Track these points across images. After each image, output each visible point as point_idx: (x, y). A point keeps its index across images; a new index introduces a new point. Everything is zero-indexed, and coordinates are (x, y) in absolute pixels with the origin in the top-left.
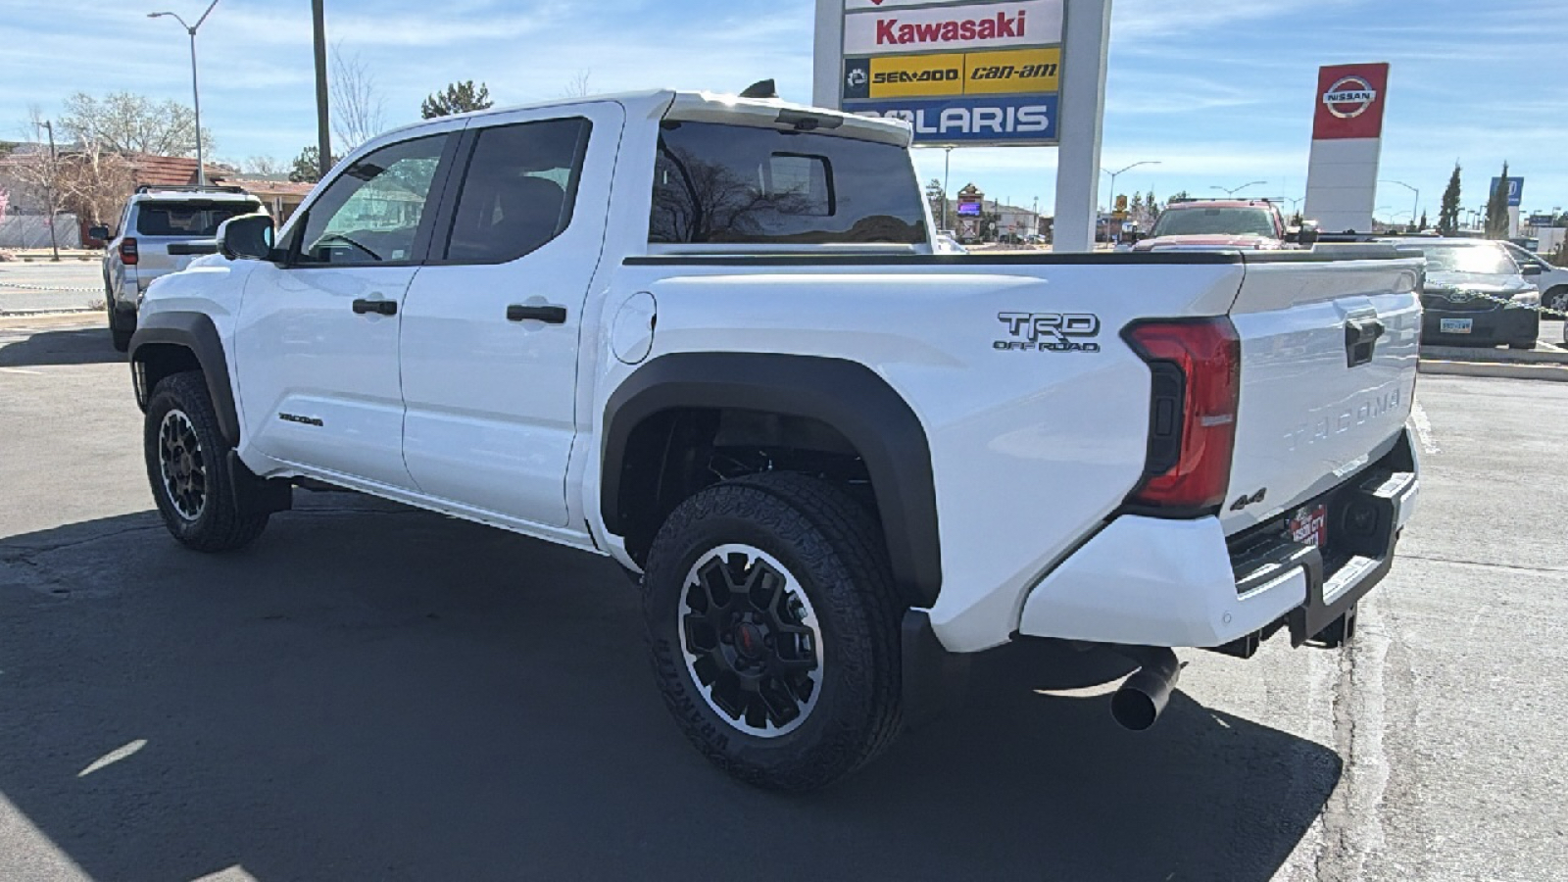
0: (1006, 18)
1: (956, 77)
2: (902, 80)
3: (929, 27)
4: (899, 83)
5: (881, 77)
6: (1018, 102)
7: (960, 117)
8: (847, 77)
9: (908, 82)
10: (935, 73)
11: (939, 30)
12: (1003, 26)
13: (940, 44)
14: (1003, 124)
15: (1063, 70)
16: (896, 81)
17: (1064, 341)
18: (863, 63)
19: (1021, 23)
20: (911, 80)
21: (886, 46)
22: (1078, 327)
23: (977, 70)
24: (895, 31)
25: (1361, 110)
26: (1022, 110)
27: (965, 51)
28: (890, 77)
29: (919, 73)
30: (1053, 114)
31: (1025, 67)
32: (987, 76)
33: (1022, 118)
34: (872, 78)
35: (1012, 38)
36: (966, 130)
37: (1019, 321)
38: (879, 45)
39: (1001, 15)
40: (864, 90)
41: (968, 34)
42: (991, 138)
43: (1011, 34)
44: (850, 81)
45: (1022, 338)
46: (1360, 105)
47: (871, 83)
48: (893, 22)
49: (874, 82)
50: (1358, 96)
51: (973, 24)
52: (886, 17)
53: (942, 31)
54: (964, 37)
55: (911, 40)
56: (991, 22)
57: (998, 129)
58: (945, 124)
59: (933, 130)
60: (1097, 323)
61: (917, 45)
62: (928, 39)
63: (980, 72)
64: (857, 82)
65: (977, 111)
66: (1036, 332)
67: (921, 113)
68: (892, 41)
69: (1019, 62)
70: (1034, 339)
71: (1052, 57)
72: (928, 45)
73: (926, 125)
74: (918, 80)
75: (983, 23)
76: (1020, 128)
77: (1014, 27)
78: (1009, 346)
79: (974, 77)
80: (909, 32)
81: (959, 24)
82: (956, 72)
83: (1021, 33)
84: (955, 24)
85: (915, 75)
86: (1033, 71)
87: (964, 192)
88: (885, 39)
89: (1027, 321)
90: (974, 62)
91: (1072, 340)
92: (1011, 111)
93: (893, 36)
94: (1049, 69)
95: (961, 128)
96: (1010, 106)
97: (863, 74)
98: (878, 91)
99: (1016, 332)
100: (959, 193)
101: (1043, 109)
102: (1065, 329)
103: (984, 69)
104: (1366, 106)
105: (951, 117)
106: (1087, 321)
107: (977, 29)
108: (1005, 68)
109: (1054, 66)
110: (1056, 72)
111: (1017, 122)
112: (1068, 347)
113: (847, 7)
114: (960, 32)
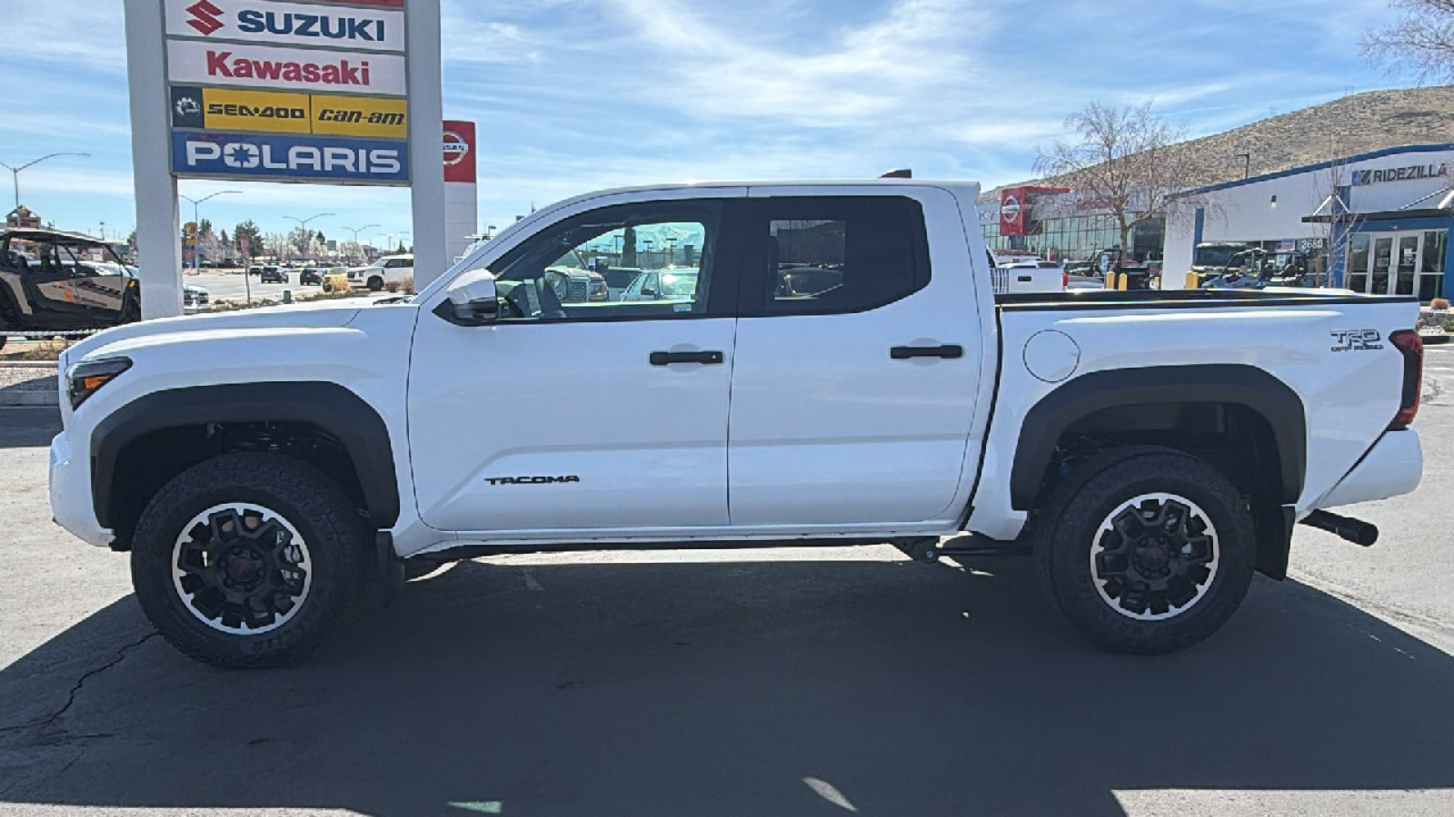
0: (350, 67)
1: (302, 116)
2: (242, 114)
3: (267, 64)
4: (239, 116)
5: (215, 109)
6: (370, 145)
7: (310, 155)
8: (174, 105)
9: (249, 116)
10: (278, 110)
11: (280, 69)
12: (347, 74)
13: (281, 83)
14: (356, 164)
15: (409, 121)
16: (236, 114)
17: (1365, 345)
18: (195, 91)
19: (365, 72)
20: (252, 115)
21: (220, 78)
22: (1369, 337)
23: (325, 112)
24: (229, 63)
25: (459, 160)
26: (374, 153)
27: (310, 93)
28: (229, 109)
29: (261, 110)
30: (404, 158)
31: (373, 114)
32: (336, 118)
33: (374, 160)
34: (207, 109)
35: (357, 86)
36: (317, 167)
37: (1342, 335)
38: (212, 76)
39: (344, 64)
40: (198, 120)
41: (312, 76)
42: (345, 177)
43: (356, 82)
44: (179, 109)
45: (1345, 344)
46: (457, 155)
47: (206, 115)
48: (225, 55)
49: (209, 112)
50: (455, 148)
51: (317, 68)
52: (218, 49)
53: (283, 70)
54: (308, 79)
55: (249, 74)
56: (334, 68)
57: (351, 168)
58: (294, 162)
59: (283, 166)
60: (1378, 335)
61: (255, 81)
62: (268, 76)
63: (328, 114)
64: (188, 110)
65: (328, 151)
66: (1350, 341)
67: (266, 149)
68: (226, 73)
69: (367, 108)
70: (1350, 344)
71: (397, 108)
72: (268, 82)
73: (272, 161)
74: (260, 115)
75: (325, 68)
76: (373, 170)
77: (358, 75)
78: (1338, 349)
79: (322, 118)
80: (245, 68)
81: (301, 67)
82: (302, 112)
83: (366, 82)
84: (297, 66)
85: (257, 110)
86: (381, 118)
87: (15, 215)
88: (218, 70)
89: (1345, 335)
90: (319, 104)
91: (1369, 344)
92: (362, 153)
93: (228, 70)
94: (396, 118)
95: (312, 165)
96: (362, 148)
97: (194, 104)
98: (213, 122)
99: (1341, 341)
100: (10, 215)
101: (395, 153)
102: (1364, 339)
103: (332, 112)
104: (461, 156)
105: (299, 155)
106: (1373, 334)
107: (321, 73)
108: (352, 113)
109: (402, 116)
110: (404, 120)
111: (369, 163)
112: (1368, 347)
113: (168, 32)
114: (303, 73)
